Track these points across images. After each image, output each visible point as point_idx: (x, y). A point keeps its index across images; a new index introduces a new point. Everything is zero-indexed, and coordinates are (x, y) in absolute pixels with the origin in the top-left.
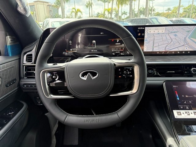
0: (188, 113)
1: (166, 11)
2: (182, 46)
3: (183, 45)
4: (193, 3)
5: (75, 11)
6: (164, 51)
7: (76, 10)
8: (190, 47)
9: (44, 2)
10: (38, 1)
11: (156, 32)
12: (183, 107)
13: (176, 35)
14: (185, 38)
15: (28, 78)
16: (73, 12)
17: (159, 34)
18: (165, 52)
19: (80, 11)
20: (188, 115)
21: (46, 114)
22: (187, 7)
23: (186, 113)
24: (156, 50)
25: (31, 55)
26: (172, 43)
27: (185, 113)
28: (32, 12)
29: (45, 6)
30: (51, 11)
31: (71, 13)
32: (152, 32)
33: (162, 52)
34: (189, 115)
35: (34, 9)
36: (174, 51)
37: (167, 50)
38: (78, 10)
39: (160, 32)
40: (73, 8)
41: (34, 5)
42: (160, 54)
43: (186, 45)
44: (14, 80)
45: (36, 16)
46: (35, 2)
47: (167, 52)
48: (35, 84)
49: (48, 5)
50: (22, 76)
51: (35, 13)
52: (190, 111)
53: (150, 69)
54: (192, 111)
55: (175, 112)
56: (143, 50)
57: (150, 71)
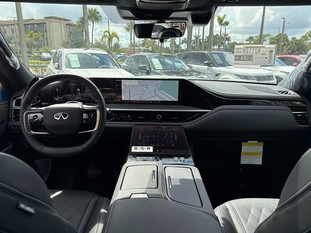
0: (143, 148)
1: (247, 40)
2: (154, 96)
4: (283, 32)
5: (108, 35)
7: (111, 34)
8: (160, 97)
9: (60, 19)
10: (51, 18)
11: (131, 84)
13: (147, 88)
14: (155, 90)
15: (16, 120)
16: (105, 36)
17: (133, 85)
19: (116, 36)
20: (142, 150)
21: (35, 162)
22: (275, 37)
23: (141, 148)
24: (132, 99)
25: (20, 100)
26: (145, 94)
28: (42, 34)
29: (62, 25)
30: (71, 33)
31: (103, 38)
32: (128, 84)
33: (138, 101)
35: (44, 29)
36: (147, 101)
37: (141, 100)
38: (113, 33)
39: (134, 84)
40: (106, 31)
41: (45, 23)
42: (136, 103)
43: (157, 96)
44: (3, 122)
45: (47, 40)
46: (46, 18)
48: (19, 126)
49: (67, 25)
50: (10, 118)
51: (45, 35)
52: (145, 147)
53: (124, 115)
54: (146, 147)
55: (133, 148)
56: (121, 99)
57: (125, 117)
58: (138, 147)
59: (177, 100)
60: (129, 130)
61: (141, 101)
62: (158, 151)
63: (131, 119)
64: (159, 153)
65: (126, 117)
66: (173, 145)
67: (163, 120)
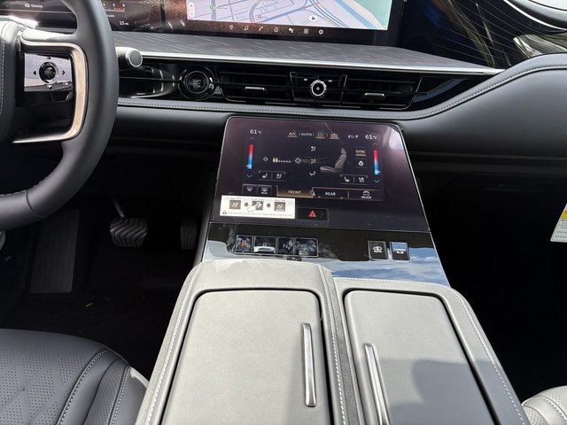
0: (260, 205)
2: (300, 9)
3: (303, 8)
6: (248, 21)
8: (325, 15)
12: (254, 189)
18: (251, 26)
20: (257, 209)
23: (254, 203)
24: (224, 16)
27: (250, 203)
33: (244, 24)
34: (261, 208)
36: (278, 26)
37: (257, 21)
42: (238, 31)
43: (312, 8)
47: (258, 26)
52: (267, 200)
53: (195, 77)
54: (272, 200)
55: (226, 201)
56: (183, 15)
57: (195, 83)
58: (244, 199)
59: (385, 28)
60: (212, 133)
61: (254, 26)
62: (312, 214)
63: (218, 91)
64: (316, 224)
65: (202, 84)
66: (366, 195)
67: (332, 99)
